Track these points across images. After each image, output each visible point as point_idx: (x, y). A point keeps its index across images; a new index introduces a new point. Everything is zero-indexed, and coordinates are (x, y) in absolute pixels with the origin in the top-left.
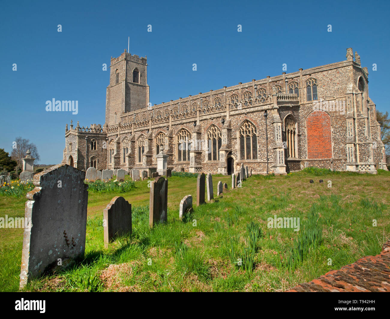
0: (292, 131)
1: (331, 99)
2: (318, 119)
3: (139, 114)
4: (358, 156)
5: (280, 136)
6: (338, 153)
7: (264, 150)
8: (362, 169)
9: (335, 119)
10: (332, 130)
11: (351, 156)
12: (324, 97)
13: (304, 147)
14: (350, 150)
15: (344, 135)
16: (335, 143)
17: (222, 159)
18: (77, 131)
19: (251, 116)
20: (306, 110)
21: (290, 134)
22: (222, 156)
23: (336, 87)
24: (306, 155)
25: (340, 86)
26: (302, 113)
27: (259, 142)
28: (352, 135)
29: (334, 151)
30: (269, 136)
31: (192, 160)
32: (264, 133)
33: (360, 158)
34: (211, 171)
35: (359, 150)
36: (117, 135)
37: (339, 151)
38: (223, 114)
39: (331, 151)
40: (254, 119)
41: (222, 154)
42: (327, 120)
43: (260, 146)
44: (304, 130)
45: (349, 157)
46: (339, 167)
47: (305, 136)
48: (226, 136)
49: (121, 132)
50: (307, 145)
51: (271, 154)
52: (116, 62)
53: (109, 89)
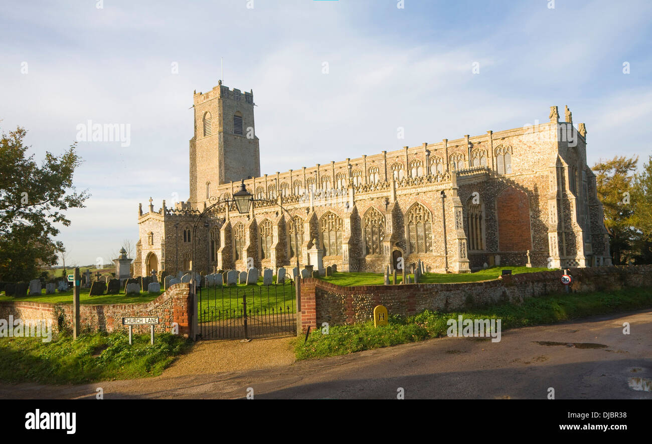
0: (476, 215)
1: (529, 173)
2: (512, 198)
4: (565, 248)
5: (460, 224)
6: (539, 244)
7: (440, 241)
8: (570, 265)
9: (534, 199)
10: (531, 213)
11: (554, 247)
12: (521, 170)
13: (495, 235)
14: (553, 240)
15: (547, 221)
16: (535, 231)
18: (163, 215)
19: (424, 198)
20: (496, 187)
21: (474, 220)
23: (535, 158)
24: (497, 246)
25: (542, 157)
26: (492, 190)
27: (434, 232)
28: (555, 222)
29: (534, 241)
30: (446, 223)
31: (346, 255)
32: (441, 220)
33: (567, 251)
35: (566, 240)
36: (225, 219)
37: (541, 241)
38: (385, 194)
39: (530, 241)
40: (427, 202)
41: (387, 247)
42: (524, 200)
43: (435, 236)
44: (494, 213)
45: (552, 250)
46: (541, 262)
47: (496, 221)
48: (391, 223)
49: (231, 215)
50: (498, 232)
51: (450, 246)
52: (204, 99)
53: (193, 143)
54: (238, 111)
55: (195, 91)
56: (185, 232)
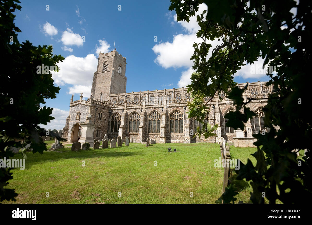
3: (130, 96)
17: (249, 132)
18: (90, 102)
22: (249, 130)
31: (219, 133)
34: (231, 141)
36: (123, 110)
41: (249, 129)
49: (128, 108)
52: (105, 56)
53: (96, 74)
54: (121, 64)
55: (100, 52)
56: (100, 114)
